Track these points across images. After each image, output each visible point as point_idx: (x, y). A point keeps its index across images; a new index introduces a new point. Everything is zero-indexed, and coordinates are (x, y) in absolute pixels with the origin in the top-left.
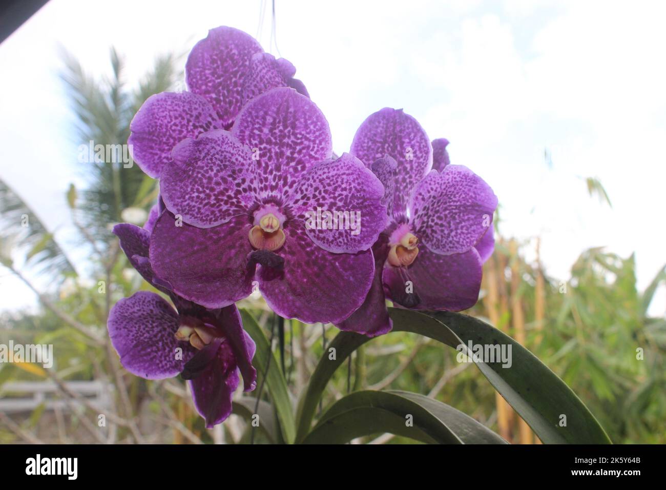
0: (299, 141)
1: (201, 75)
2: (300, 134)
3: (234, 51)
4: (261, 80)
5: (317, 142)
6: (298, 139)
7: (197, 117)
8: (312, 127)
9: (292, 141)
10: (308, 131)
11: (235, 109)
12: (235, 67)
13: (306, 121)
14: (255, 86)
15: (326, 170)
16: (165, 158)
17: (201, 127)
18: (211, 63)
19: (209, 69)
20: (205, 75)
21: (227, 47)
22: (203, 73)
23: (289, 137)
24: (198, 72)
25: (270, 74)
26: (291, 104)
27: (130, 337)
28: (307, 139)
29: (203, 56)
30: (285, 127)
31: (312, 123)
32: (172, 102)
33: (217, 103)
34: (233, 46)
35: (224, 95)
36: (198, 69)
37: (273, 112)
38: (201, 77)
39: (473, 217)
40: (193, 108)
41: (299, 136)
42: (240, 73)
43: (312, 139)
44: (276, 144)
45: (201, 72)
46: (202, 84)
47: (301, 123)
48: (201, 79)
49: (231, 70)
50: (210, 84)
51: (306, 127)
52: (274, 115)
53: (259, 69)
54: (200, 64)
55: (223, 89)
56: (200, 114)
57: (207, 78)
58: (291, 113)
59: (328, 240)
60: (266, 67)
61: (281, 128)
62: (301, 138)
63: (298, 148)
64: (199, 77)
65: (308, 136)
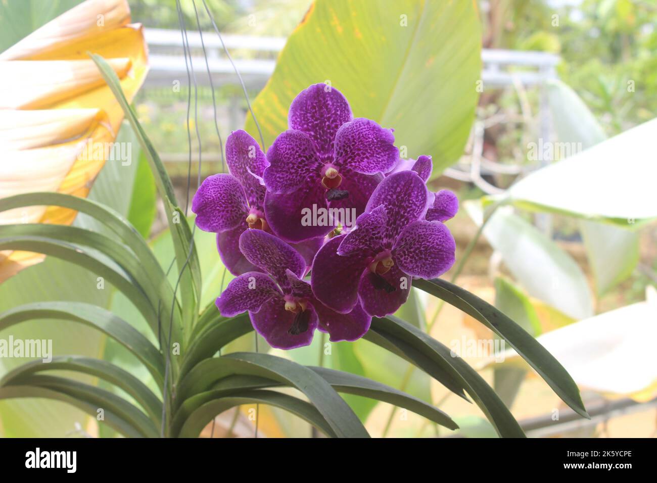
1: (304, 116)
3: (328, 102)
4: (359, 133)
5: (420, 207)
7: (304, 150)
11: (329, 146)
12: (328, 114)
14: (352, 137)
15: (425, 230)
17: (304, 157)
18: (311, 108)
19: (310, 113)
20: (307, 117)
21: (324, 99)
22: (306, 116)
24: (302, 114)
25: (367, 132)
29: (306, 103)
32: (290, 139)
34: (329, 99)
35: (320, 134)
36: (302, 112)
38: (304, 118)
40: (302, 144)
42: (332, 119)
44: (397, 206)
45: (304, 114)
46: (305, 124)
48: (304, 120)
49: (325, 116)
50: (310, 124)
53: (361, 128)
54: (304, 108)
55: (320, 129)
56: (306, 148)
57: (309, 120)
59: (408, 268)
60: (368, 128)
63: (408, 209)
64: (302, 118)
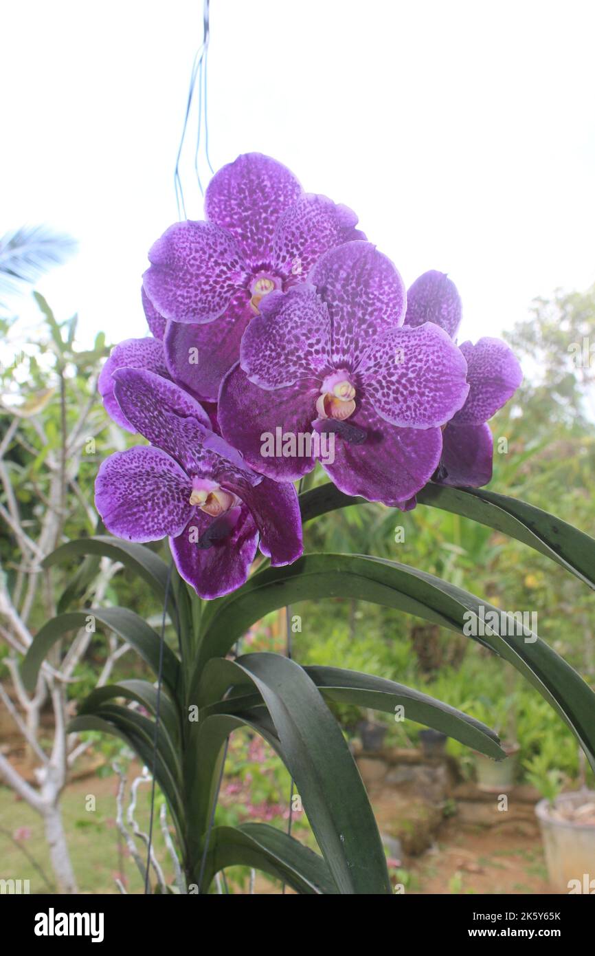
0: (371, 302)
1: (225, 204)
2: (373, 294)
3: (265, 183)
4: (307, 222)
5: (391, 305)
6: (370, 299)
7: (222, 253)
8: (386, 288)
9: (364, 301)
10: (382, 291)
11: (265, 248)
12: (266, 200)
13: (380, 281)
14: (298, 228)
15: (406, 339)
16: (180, 295)
17: (225, 265)
18: (237, 192)
19: (235, 200)
20: (230, 205)
21: (259, 177)
22: (228, 203)
23: (361, 296)
24: (222, 200)
25: (319, 217)
26: (369, 261)
27: (117, 495)
28: (379, 300)
29: (229, 184)
30: (358, 284)
31: (386, 284)
32: (196, 233)
33: (243, 240)
34: (266, 177)
35: (251, 231)
36: (222, 198)
37: (349, 267)
38: (226, 207)
39: (491, 390)
40: (218, 243)
41: (371, 296)
42: (271, 209)
43: (386, 301)
44: (348, 303)
45: (227, 201)
46: (226, 216)
47: (375, 282)
48: (225, 210)
49: (261, 204)
50: (236, 217)
51: (380, 287)
52: (349, 270)
53: (307, 210)
54: (226, 192)
55: (251, 224)
56: (225, 250)
57: (233, 209)
58: (367, 270)
59: (394, 412)
60: (317, 209)
61: (354, 285)
62: (373, 299)
63: (370, 309)
64: (223, 207)
65: (381, 297)
